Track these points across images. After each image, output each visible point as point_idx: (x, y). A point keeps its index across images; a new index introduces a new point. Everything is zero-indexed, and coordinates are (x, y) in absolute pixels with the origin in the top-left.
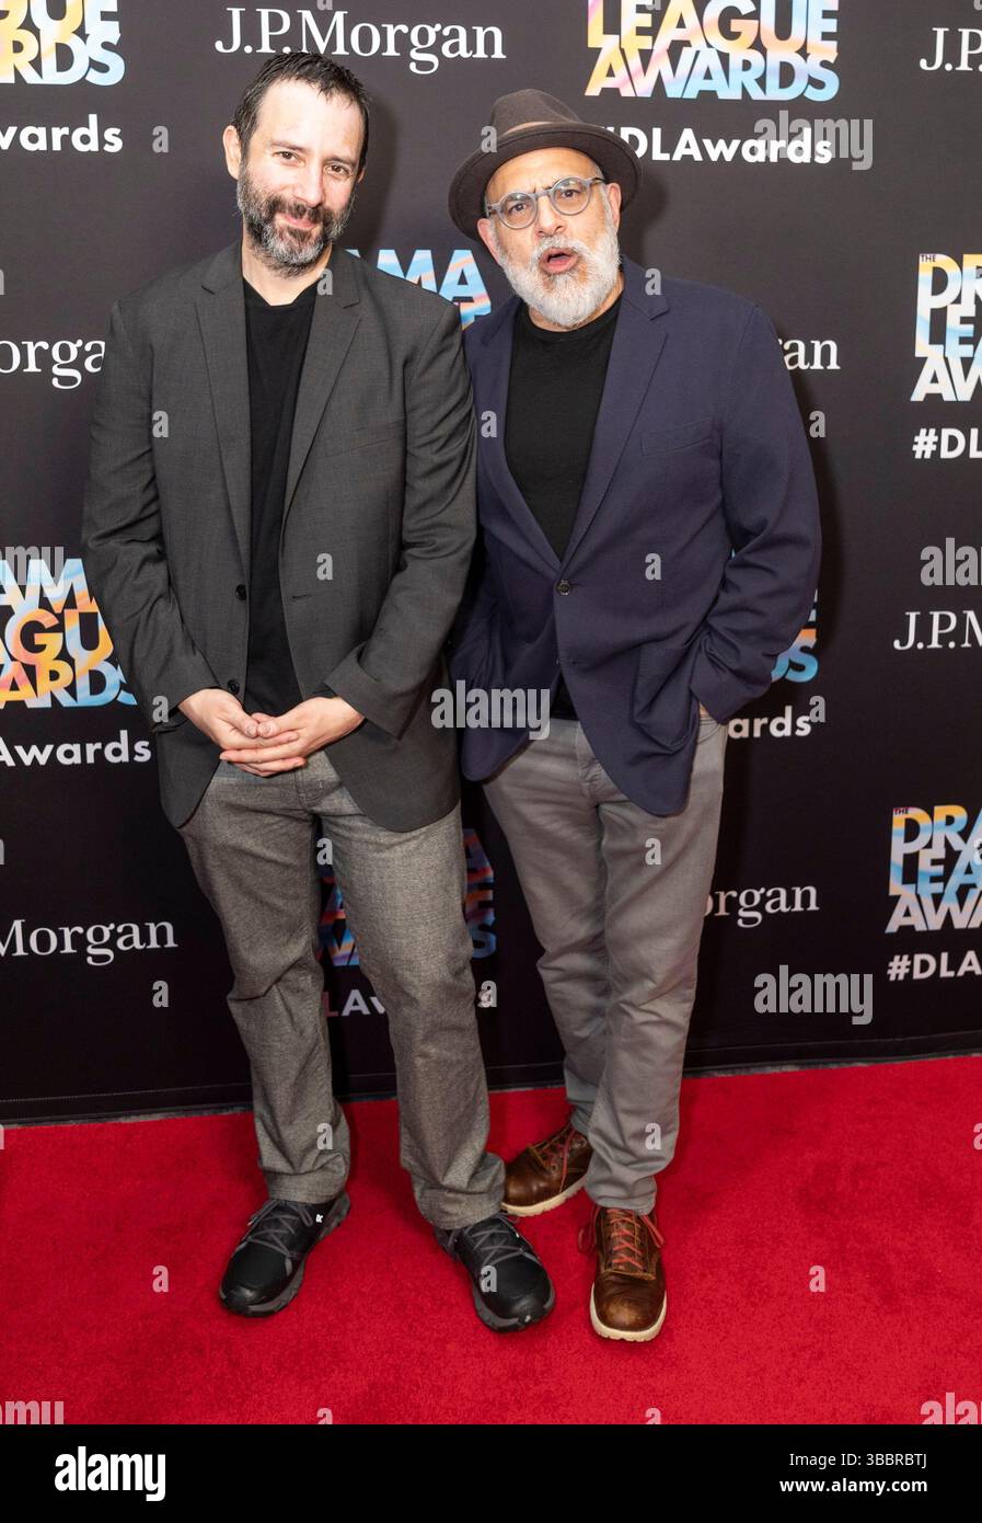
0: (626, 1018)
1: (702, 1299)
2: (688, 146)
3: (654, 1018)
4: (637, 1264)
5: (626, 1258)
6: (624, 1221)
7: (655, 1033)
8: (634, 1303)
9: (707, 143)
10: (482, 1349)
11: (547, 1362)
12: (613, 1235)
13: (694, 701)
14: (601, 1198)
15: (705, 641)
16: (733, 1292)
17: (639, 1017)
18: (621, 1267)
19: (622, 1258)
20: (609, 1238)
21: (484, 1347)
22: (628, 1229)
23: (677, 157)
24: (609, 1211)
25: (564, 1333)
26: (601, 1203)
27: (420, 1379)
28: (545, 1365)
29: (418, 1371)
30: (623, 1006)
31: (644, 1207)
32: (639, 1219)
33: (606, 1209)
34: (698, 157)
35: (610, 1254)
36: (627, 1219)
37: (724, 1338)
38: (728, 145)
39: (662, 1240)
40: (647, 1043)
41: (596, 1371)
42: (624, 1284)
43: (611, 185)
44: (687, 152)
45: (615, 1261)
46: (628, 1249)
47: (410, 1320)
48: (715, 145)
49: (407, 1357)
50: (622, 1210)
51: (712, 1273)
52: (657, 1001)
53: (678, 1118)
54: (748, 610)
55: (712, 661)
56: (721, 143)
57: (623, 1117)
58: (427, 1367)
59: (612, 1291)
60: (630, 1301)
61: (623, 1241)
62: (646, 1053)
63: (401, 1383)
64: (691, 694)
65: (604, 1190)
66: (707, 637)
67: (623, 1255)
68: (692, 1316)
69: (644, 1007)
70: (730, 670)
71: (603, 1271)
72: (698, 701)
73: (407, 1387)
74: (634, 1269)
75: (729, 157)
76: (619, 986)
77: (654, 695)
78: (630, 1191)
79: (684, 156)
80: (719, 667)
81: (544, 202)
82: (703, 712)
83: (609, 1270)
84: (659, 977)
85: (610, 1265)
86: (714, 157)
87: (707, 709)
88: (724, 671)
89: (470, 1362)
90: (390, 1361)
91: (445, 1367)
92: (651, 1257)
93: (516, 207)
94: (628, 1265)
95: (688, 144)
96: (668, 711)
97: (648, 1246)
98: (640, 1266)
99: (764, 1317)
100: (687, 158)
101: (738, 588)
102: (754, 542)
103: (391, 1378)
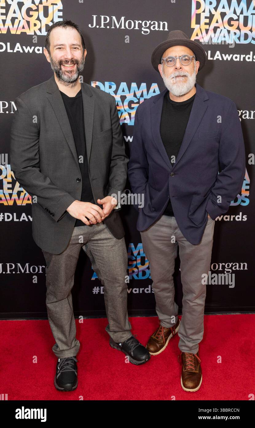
0: (188, 304)
1: (212, 377)
2: (218, 56)
3: (196, 304)
4: (193, 368)
5: (190, 367)
6: (189, 356)
7: (196, 308)
8: (192, 381)
9: (223, 55)
10: (151, 388)
11: (169, 392)
12: (186, 360)
13: (207, 214)
14: (183, 350)
15: (211, 196)
16: (221, 375)
17: (191, 304)
18: (189, 369)
19: (189, 367)
20: (185, 361)
21: (151, 387)
22: (191, 358)
23: (215, 59)
24: (185, 353)
25: (174, 384)
26: (183, 351)
27: (133, 395)
28: (168, 393)
29: (133, 393)
30: (187, 301)
31: (195, 352)
32: (194, 355)
33: (184, 353)
34: (221, 59)
35: (186, 366)
36: (190, 355)
37: (218, 388)
38: (229, 56)
39: (200, 361)
40: (194, 311)
41: (182, 396)
42: (190, 375)
43: (197, 61)
44: (218, 58)
45: (187, 368)
46: (191, 364)
47: (131, 379)
48: (225, 56)
49: (130, 389)
50: (189, 353)
51: (215, 370)
52: (196, 300)
53: (203, 328)
54: (223, 188)
55: (212, 202)
56: (227, 55)
57: (187, 330)
58: (135, 392)
59: (186, 377)
60: (191, 380)
61: (189, 362)
62: (194, 313)
63: (128, 396)
64: (206, 211)
65: (184, 348)
66: (211, 195)
67: (189, 366)
68: (209, 381)
69: (193, 302)
70: (218, 205)
71: (184, 370)
72: (208, 213)
73: (130, 397)
74: (192, 369)
75: (229, 59)
76: (186, 294)
77: (195, 210)
78: (191, 348)
79: (217, 59)
80: (215, 204)
81: (178, 60)
82: (209, 217)
83: (185, 370)
84: (197, 293)
85: (186, 369)
86: (225, 59)
87: (210, 216)
88: (216, 205)
89: (147, 391)
90: (125, 390)
91: (140, 392)
92: (197, 365)
93: (170, 61)
94: (191, 368)
95: (218, 55)
96: (199, 215)
97: (196, 362)
98: (194, 369)
99: (229, 383)
100: (218, 59)
101: (221, 182)
102: (226, 169)
103: (125, 395)
